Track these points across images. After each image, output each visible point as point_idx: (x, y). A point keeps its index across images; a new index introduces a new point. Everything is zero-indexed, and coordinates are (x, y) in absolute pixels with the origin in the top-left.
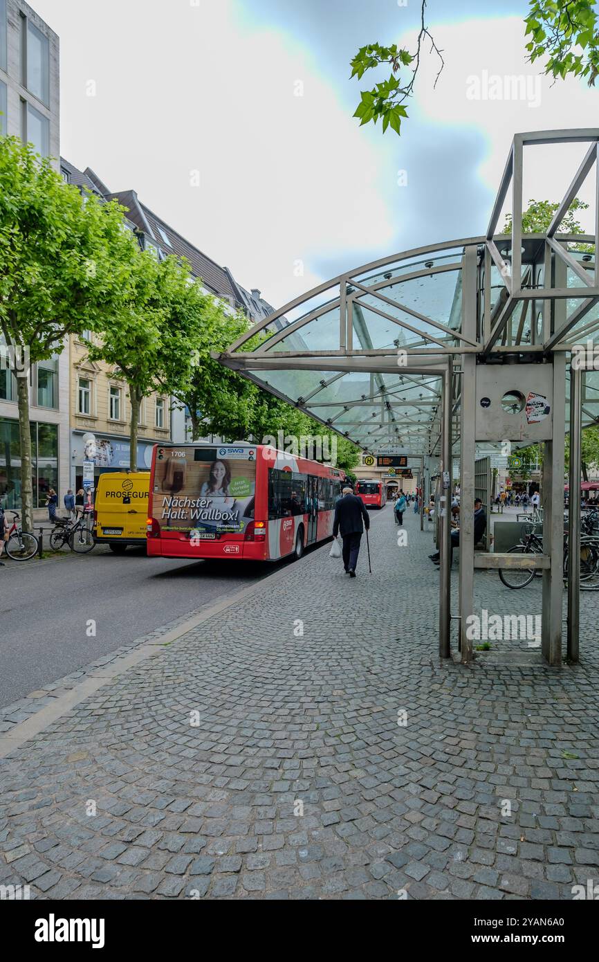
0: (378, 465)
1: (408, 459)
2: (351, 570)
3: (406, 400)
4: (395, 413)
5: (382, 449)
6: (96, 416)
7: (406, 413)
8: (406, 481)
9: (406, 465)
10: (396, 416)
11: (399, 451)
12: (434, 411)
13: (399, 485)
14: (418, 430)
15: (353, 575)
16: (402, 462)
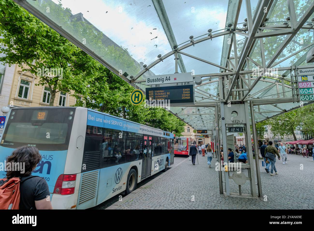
0: (198, 133)
1: (207, 131)
2: (194, 164)
3: (206, 113)
4: (202, 117)
5: (199, 128)
6: (31, 100)
7: (206, 116)
8: (206, 139)
9: (207, 133)
10: (203, 118)
11: (204, 129)
12: (215, 116)
13: (203, 141)
14: (210, 122)
15: (194, 165)
16: (206, 132)
